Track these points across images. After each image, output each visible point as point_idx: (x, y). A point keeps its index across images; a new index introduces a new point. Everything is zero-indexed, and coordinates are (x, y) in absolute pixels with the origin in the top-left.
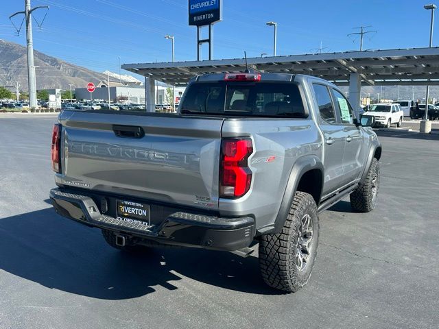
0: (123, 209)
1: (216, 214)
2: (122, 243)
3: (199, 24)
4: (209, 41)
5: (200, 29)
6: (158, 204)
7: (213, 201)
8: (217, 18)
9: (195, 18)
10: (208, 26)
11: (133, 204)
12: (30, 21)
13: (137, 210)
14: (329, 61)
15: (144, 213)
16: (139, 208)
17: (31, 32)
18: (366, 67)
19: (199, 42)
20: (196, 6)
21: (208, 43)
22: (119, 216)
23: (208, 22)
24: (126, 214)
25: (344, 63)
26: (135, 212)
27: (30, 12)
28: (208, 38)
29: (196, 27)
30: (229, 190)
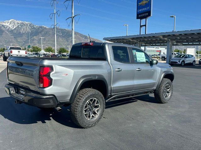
3: (141, 18)
4: (145, 25)
5: (141, 20)
8: (149, 15)
9: (139, 16)
10: (145, 19)
12: (74, 21)
17: (73, 26)
19: (141, 26)
20: (140, 10)
21: (145, 27)
23: (145, 17)
27: (73, 17)
28: (145, 24)
29: (140, 20)
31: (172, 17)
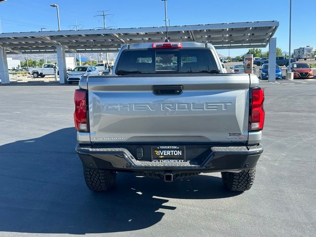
0: (158, 153)
1: (246, 144)
2: (170, 179)
6: (190, 144)
7: (244, 135)
11: (168, 147)
13: (172, 151)
14: (107, 35)
15: (179, 153)
16: (174, 150)
18: (131, 40)
22: (154, 159)
24: (161, 157)
25: (117, 36)
26: (171, 153)
30: (256, 125)
31: (54, 6)
